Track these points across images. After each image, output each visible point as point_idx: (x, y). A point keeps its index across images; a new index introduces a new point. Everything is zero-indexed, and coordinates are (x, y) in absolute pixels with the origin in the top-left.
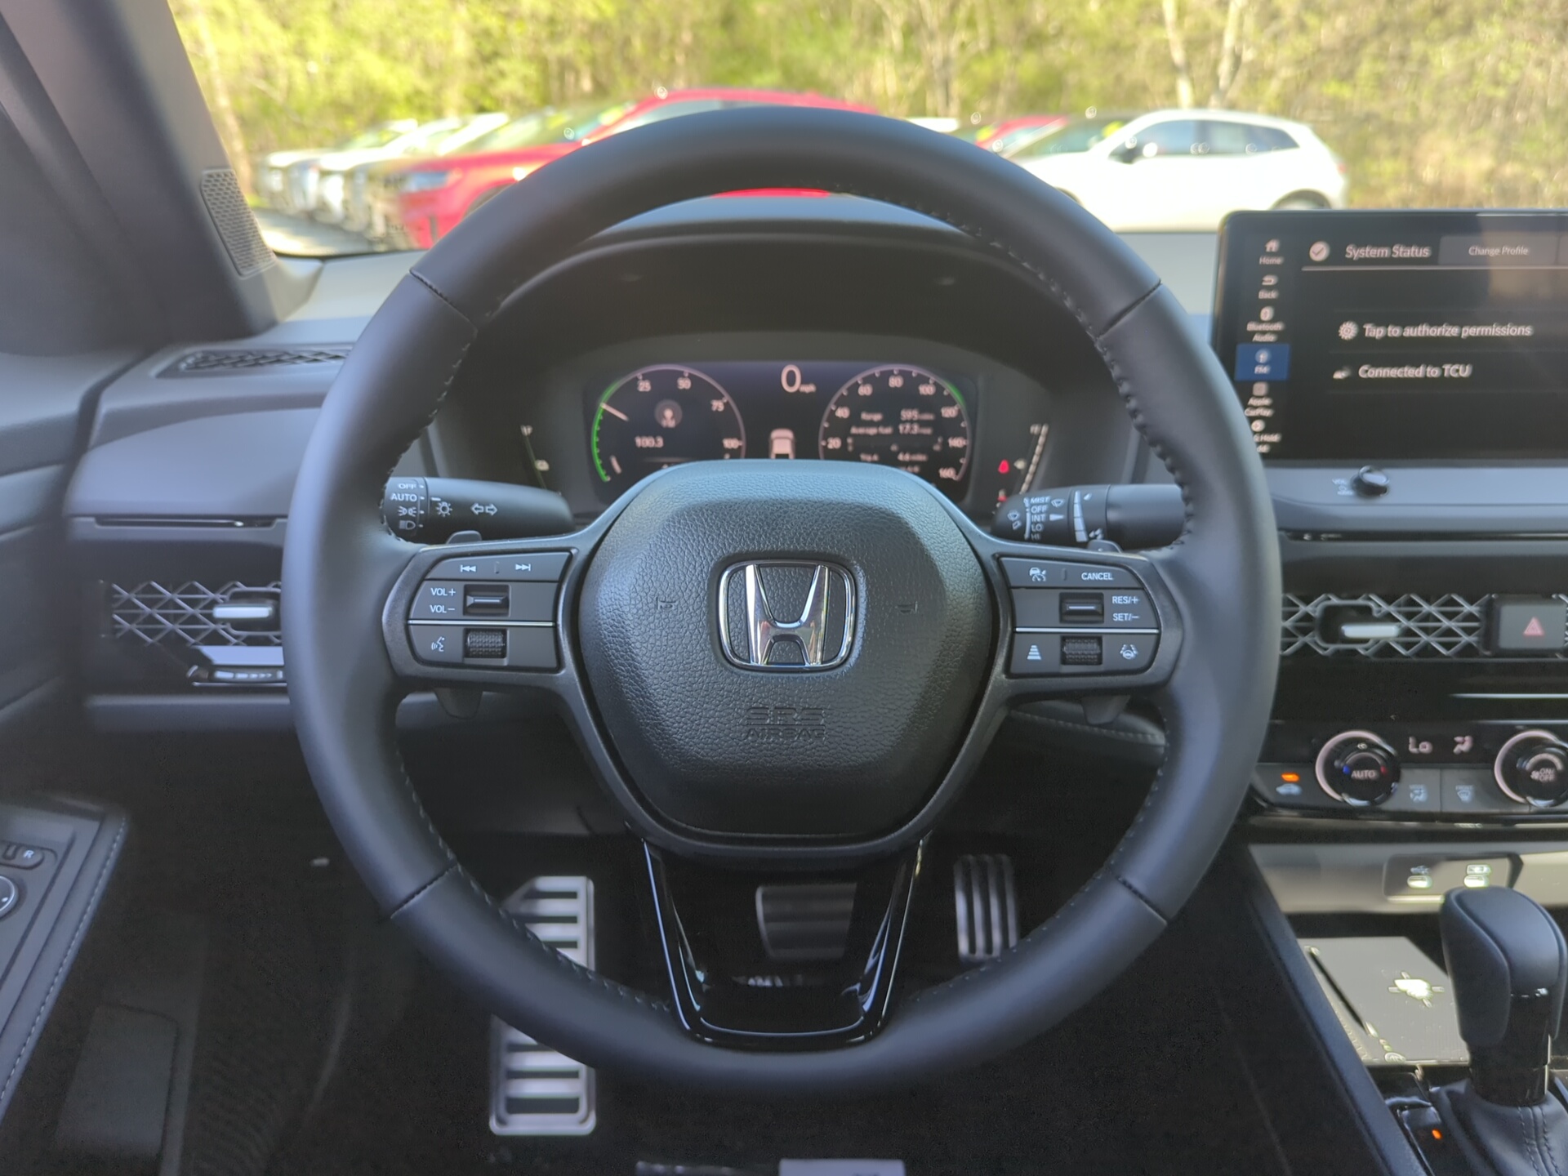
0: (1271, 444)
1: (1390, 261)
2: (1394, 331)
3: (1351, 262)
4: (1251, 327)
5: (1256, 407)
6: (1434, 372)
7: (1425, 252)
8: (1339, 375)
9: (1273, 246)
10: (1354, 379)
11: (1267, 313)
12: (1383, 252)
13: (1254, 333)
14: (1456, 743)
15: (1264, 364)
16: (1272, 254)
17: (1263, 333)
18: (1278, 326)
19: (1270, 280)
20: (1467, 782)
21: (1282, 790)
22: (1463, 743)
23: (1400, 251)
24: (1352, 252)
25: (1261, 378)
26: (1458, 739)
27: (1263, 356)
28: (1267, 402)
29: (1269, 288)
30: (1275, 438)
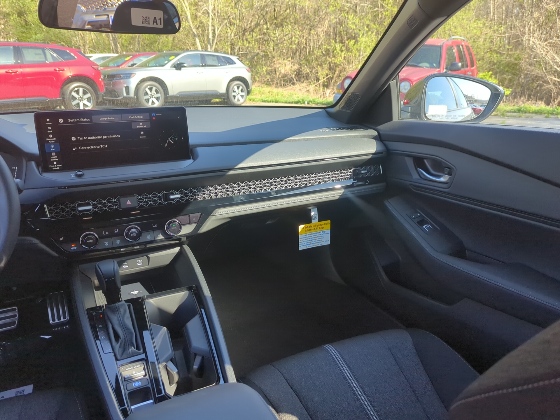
0: (60, 167)
1: (80, 122)
2: (86, 138)
3: (70, 123)
4: (47, 139)
5: (54, 159)
6: (98, 147)
7: (89, 120)
8: (74, 149)
9: (48, 120)
10: (78, 150)
11: (51, 136)
12: (78, 120)
13: (49, 141)
14: (115, 231)
15: (53, 148)
16: (48, 122)
17: (51, 141)
18: (55, 139)
19: (49, 128)
20: (118, 240)
21: (72, 249)
22: (116, 231)
23: (82, 120)
24: (70, 120)
25: (53, 152)
26: (115, 230)
27: (52, 146)
28: (56, 157)
29: (50, 130)
30: (61, 165)
